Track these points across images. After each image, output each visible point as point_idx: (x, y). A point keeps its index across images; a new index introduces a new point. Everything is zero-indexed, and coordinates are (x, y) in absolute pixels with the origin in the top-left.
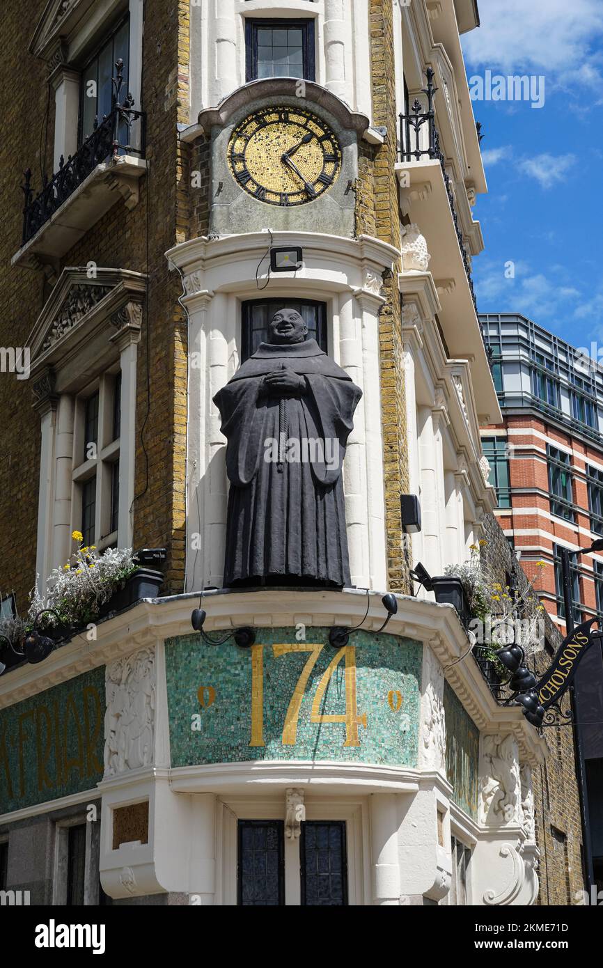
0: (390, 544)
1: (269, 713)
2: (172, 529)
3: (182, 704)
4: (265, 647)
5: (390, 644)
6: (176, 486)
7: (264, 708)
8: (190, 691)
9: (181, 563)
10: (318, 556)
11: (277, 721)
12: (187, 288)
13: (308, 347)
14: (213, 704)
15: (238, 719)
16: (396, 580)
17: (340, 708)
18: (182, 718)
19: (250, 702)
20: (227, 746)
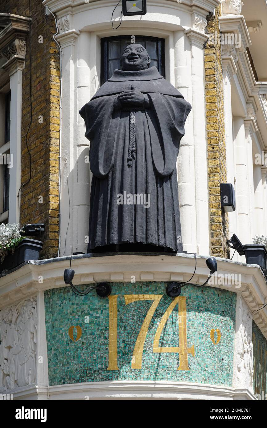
0: (212, 220)
1: (121, 345)
2: (49, 209)
3: (57, 339)
4: (119, 297)
5: (212, 295)
6: (52, 177)
7: (118, 342)
8: (63, 329)
9: (56, 234)
10: (158, 229)
11: (127, 351)
12: (60, 28)
13: (150, 73)
14: (80, 339)
15: (99, 350)
16: (217, 247)
17: (175, 342)
18: (57, 350)
19: (108, 338)
20: (90, 370)
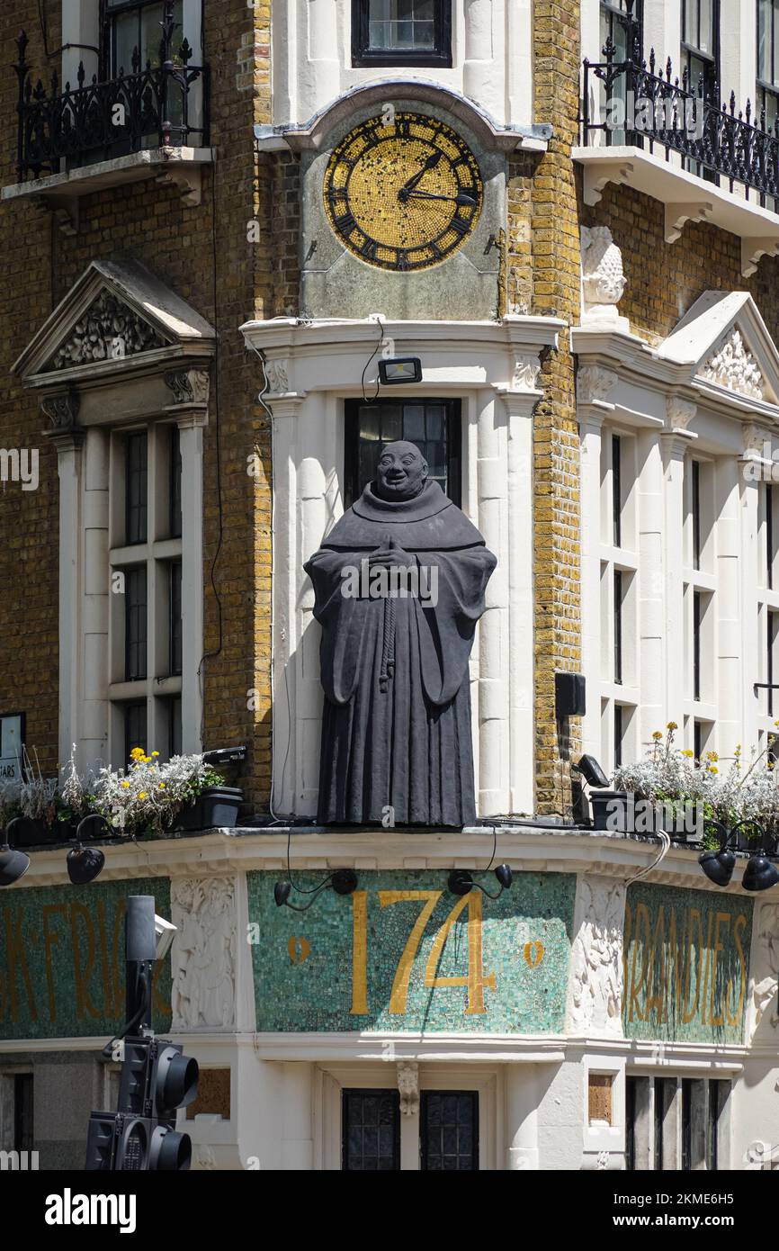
0: (539, 742)
1: (373, 975)
2: (254, 722)
3: (269, 956)
4: (370, 895)
5: (529, 885)
6: (258, 664)
7: (368, 968)
8: (278, 940)
9: (267, 767)
10: (430, 796)
11: (383, 985)
12: (271, 379)
14: (307, 960)
15: (337, 981)
16: (545, 790)
17: (461, 968)
18: (270, 973)
19: (352, 961)
20: (323, 1012)
